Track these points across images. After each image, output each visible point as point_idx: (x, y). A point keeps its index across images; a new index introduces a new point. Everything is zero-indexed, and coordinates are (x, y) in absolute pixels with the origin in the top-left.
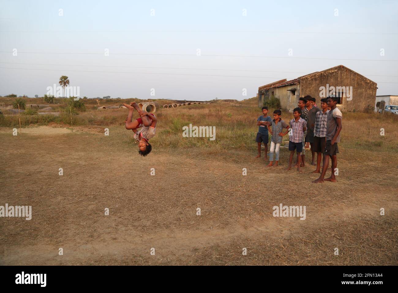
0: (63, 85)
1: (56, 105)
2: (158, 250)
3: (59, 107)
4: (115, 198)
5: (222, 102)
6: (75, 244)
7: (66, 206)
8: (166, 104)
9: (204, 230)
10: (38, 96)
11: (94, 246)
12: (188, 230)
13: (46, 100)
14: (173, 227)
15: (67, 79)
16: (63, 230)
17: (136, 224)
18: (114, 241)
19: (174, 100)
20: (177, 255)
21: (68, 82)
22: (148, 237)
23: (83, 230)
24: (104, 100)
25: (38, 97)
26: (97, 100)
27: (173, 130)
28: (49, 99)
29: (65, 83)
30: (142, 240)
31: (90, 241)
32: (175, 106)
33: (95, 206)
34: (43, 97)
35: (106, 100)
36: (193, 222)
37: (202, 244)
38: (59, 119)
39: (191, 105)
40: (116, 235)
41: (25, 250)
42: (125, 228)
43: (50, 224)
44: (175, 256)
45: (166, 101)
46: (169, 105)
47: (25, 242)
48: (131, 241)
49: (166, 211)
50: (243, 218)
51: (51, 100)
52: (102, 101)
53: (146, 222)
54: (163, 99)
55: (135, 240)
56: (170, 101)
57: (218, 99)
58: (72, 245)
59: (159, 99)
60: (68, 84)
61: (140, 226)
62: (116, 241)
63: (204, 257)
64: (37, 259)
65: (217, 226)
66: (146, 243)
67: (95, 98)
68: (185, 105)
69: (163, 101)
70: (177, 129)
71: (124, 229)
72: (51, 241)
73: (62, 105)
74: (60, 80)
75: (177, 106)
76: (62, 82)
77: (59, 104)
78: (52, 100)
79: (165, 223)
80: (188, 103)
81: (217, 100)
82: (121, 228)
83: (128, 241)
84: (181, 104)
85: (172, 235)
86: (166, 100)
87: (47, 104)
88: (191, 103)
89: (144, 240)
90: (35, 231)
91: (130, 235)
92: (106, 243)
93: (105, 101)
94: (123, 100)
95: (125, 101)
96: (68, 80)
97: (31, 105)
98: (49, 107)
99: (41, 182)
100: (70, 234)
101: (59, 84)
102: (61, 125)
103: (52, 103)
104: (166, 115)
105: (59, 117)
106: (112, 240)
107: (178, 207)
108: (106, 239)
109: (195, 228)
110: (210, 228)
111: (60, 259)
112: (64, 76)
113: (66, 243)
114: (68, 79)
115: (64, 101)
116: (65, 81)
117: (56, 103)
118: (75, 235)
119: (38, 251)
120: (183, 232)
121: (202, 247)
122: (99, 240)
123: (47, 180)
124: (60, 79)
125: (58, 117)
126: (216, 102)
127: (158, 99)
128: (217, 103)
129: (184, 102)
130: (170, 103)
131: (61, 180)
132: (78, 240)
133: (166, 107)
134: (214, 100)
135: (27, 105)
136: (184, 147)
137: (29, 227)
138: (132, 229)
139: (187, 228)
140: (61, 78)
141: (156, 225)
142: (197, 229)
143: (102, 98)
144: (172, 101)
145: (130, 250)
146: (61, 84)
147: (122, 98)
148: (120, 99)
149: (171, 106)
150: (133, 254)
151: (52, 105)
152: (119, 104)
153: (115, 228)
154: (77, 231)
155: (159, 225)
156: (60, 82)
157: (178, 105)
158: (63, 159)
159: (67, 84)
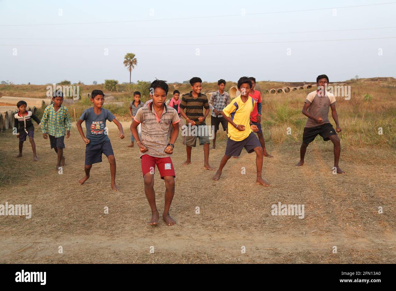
0: (129, 65)
1: (120, 93)
2: (228, 250)
3: (123, 96)
4: (184, 196)
5: (366, 82)
6: (132, 237)
7: (126, 201)
8: (273, 88)
9: (293, 235)
10: (97, 82)
11: (153, 240)
12: (273, 234)
13: (107, 87)
14: (252, 228)
15: (133, 57)
16: (120, 224)
17: (207, 223)
18: (177, 237)
19: (286, 83)
20: (250, 256)
21: (135, 62)
22: (219, 237)
23: (143, 225)
24: (184, 85)
25: (97, 84)
26: (175, 86)
27: (277, 120)
28: (110, 86)
29: (131, 63)
30: (211, 239)
31: (149, 235)
32: (288, 91)
33: (159, 203)
34: (103, 84)
35: (186, 84)
36: (281, 226)
37: (287, 249)
38: (123, 110)
39: (312, 88)
40: (180, 232)
41: (78, 238)
42: (192, 226)
43: (106, 217)
44: (248, 257)
45: (273, 84)
46: (278, 89)
47: (78, 231)
48: (197, 239)
49: (248, 213)
50: (353, 226)
51: (113, 87)
52: (182, 87)
53: (220, 222)
54: (269, 81)
55: (202, 238)
56: (280, 84)
57: (359, 78)
58: (128, 238)
59: (263, 82)
60: (136, 64)
61: (210, 225)
62: (179, 237)
63: (286, 261)
64: (90, 246)
65: (313, 232)
66: (215, 243)
67: (172, 84)
68: (302, 88)
69: (269, 85)
70: (283, 120)
71: (190, 227)
72: (106, 232)
73: (127, 93)
74: (125, 60)
75: (291, 91)
76: (127, 62)
77: (123, 92)
78: (115, 87)
79: (243, 224)
80: (307, 85)
81: (357, 80)
82: (187, 226)
83: (193, 239)
84: (297, 88)
85: (250, 237)
86: (274, 82)
87: (107, 93)
88: (313, 86)
89: (213, 239)
90: (89, 222)
91: (197, 233)
92: (167, 239)
93: (185, 87)
94: (211, 84)
95: (212, 86)
96: (135, 59)
97: (87, 94)
98: (110, 96)
99: (98, 178)
100: (127, 228)
101: (124, 65)
102: (125, 118)
103: (114, 90)
104: (270, 103)
105: (123, 107)
106: (174, 237)
107: (263, 210)
108: (168, 235)
109: (281, 232)
110: (302, 233)
111: (114, 249)
112: (130, 53)
113: (122, 235)
114: (135, 57)
115: (130, 88)
116: (132, 60)
117: (119, 91)
118: (133, 229)
119: (91, 240)
120: (265, 235)
121: (286, 251)
122: (160, 235)
123: (106, 176)
124: (126, 58)
125: (121, 108)
126: (356, 82)
127: (261, 82)
128: (357, 84)
129: (301, 84)
130: (281, 87)
131: (122, 177)
132: (136, 234)
133: (273, 92)
134: (352, 80)
135: (83, 94)
136: (291, 144)
137: (82, 219)
138: (200, 228)
139: (271, 232)
140: (126, 56)
141: (232, 225)
142: (283, 234)
143: (182, 82)
144: (283, 83)
145: (194, 247)
146: (126, 65)
147: (208, 82)
148: (205, 84)
149: (280, 91)
150: (197, 250)
151: (114, 93)
152: (205, 90)
153: (180, 225)
154: (136, 225)
155: (235, 226)
156: (125, 62)
157: (292, 88)
158: (126, 155)
159: (134, 65)
